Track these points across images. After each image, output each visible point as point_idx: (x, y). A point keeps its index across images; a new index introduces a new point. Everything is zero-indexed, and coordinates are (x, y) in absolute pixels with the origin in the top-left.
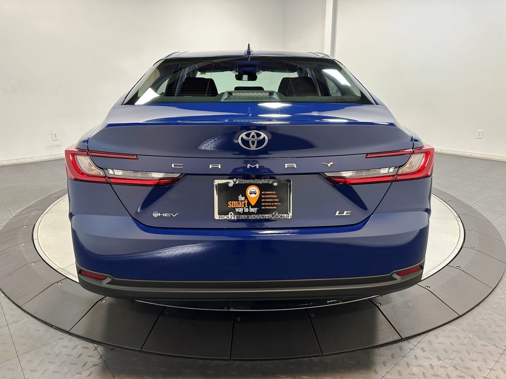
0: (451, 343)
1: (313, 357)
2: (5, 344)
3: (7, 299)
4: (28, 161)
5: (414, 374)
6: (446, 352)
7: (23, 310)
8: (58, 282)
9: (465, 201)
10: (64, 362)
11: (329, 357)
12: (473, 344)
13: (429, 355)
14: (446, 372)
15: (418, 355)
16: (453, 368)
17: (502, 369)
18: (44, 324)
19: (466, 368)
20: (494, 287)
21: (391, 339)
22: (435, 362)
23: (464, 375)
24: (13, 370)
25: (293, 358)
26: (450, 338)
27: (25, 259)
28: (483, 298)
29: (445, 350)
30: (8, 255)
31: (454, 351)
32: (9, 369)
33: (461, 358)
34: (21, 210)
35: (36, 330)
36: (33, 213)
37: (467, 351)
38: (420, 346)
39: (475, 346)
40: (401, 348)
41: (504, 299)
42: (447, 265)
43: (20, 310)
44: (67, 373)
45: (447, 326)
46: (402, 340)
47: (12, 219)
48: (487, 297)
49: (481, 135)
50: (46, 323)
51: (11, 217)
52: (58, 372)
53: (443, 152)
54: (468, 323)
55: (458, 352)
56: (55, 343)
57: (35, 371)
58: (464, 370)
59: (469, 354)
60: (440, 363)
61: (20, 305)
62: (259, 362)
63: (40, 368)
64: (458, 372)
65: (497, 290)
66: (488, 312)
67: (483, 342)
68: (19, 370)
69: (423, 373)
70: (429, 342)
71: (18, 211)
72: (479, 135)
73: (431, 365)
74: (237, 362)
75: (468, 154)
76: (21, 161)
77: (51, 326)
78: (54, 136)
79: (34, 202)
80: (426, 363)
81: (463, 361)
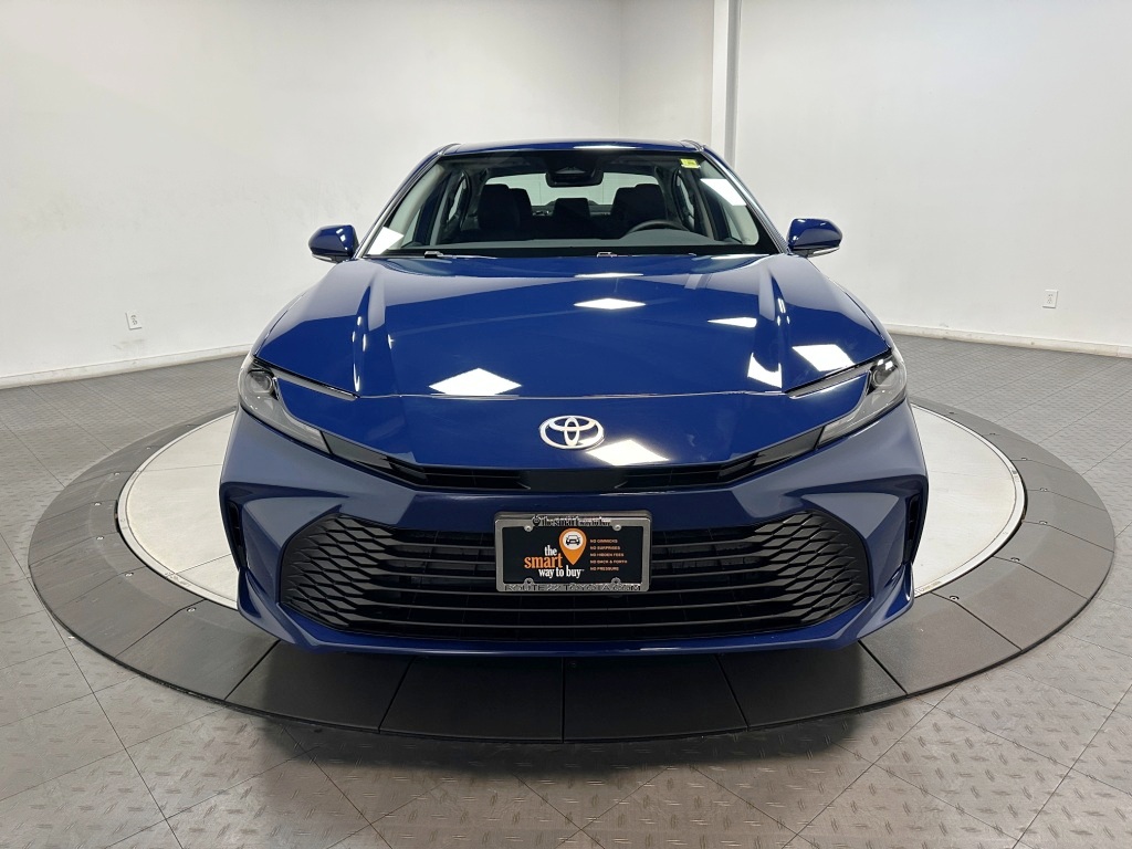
0: (1006, 700)
1: (730, 732)
2: (95, 727)
3: (81, 646)
4: (75, 374)
5: (935, 757)
6: (998, 717)
7: (120, 664)
8: (188, 608)
9: (1025, 434)
10: (223, 757)
11: (761, 732)
12: (1050, 701)
13: (963, 724)
14: (999, 753)
15: (940, 724)
16: (1013, 746)
17: (1109, 744)
18: (169, 689)
19: (1037, 744)
20: (1089, 597)
21: (885, 696)
22: (976, 736)
23: (1034, 756)
24: (120, 773)
25: (691, 735)
26: (1004, 691)
27: (110, 567)
28: (1067, 618)
29: (993, 713)
30: (71, 561)
31: (1014, 715)
32: (113, 773)
33: (1027, 727)
34: (79, 473)
35: (155, 701)
36: (110, 478)
37: (1039, 713)
38: (944, 706)
39: (1054, 706)
40: (906, 714)
41: (1110, 618)
42: (992, 556)
43: (115, 665)
44: (233, 775)
45: (998, 672)
46: (907, 697)
47: (63, 492)
48: (1075, 616)
49: (1054, 299)
50: (174, 687)
51: (61, 488)
52: (213, 775)
53: (975, 338)
54: (1038, 665)
55: (1022, 716)
56: (198, 723)
57: (167, 774)
58: (1034, 748)
59: (1043, 719)
60: (985, 736)
61: (113, 654)
62: (622, 744)
63: (175, 769)
64: (1022, 752)
65: (1097, 602)
66: (1080, 642)
67: (1071, 698)
68: (132, 775)
69: (953, 755)
70: (962, 699)
71: (73, 476)
72: (1050, 301)
73: (967, 740)
74: (577, 746)
75: (1027, 342)
76: (61, 376)
77: (186, 691)
78: (131, 321)
79: (105, 457)
80: (959, 739)
81: (1031, 732)
